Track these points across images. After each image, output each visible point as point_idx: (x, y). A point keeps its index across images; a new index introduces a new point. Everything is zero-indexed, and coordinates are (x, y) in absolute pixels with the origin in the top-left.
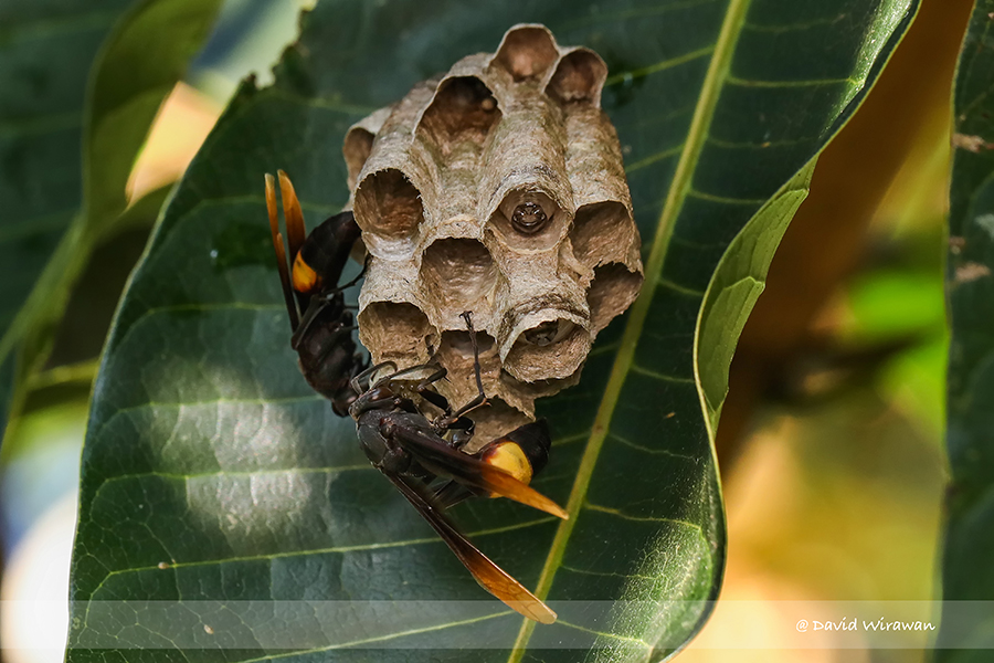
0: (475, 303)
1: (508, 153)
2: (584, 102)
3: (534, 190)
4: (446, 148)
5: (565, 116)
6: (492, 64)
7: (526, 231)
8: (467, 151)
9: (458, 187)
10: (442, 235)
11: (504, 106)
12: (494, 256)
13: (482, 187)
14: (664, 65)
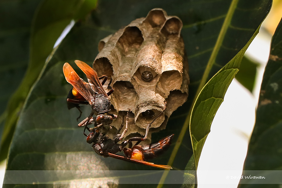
0: (130, 102)
1: (142, 53)
2: (175, 35)
3: (147, 66)
4: (127, 49)
5: (167, 39)
6: (144, 22)
7: (145, 80)
8: (133, 51)
9: (126, 64)
10: (118, 80)
11: (145, 36)
12: (135, 87)
13: (134, 64)
14: (212, 20)
